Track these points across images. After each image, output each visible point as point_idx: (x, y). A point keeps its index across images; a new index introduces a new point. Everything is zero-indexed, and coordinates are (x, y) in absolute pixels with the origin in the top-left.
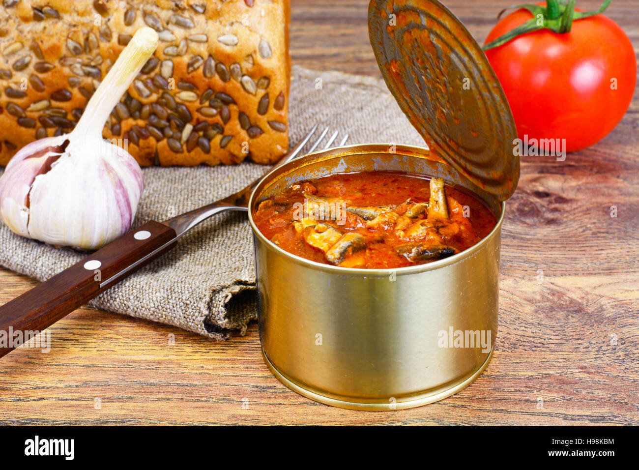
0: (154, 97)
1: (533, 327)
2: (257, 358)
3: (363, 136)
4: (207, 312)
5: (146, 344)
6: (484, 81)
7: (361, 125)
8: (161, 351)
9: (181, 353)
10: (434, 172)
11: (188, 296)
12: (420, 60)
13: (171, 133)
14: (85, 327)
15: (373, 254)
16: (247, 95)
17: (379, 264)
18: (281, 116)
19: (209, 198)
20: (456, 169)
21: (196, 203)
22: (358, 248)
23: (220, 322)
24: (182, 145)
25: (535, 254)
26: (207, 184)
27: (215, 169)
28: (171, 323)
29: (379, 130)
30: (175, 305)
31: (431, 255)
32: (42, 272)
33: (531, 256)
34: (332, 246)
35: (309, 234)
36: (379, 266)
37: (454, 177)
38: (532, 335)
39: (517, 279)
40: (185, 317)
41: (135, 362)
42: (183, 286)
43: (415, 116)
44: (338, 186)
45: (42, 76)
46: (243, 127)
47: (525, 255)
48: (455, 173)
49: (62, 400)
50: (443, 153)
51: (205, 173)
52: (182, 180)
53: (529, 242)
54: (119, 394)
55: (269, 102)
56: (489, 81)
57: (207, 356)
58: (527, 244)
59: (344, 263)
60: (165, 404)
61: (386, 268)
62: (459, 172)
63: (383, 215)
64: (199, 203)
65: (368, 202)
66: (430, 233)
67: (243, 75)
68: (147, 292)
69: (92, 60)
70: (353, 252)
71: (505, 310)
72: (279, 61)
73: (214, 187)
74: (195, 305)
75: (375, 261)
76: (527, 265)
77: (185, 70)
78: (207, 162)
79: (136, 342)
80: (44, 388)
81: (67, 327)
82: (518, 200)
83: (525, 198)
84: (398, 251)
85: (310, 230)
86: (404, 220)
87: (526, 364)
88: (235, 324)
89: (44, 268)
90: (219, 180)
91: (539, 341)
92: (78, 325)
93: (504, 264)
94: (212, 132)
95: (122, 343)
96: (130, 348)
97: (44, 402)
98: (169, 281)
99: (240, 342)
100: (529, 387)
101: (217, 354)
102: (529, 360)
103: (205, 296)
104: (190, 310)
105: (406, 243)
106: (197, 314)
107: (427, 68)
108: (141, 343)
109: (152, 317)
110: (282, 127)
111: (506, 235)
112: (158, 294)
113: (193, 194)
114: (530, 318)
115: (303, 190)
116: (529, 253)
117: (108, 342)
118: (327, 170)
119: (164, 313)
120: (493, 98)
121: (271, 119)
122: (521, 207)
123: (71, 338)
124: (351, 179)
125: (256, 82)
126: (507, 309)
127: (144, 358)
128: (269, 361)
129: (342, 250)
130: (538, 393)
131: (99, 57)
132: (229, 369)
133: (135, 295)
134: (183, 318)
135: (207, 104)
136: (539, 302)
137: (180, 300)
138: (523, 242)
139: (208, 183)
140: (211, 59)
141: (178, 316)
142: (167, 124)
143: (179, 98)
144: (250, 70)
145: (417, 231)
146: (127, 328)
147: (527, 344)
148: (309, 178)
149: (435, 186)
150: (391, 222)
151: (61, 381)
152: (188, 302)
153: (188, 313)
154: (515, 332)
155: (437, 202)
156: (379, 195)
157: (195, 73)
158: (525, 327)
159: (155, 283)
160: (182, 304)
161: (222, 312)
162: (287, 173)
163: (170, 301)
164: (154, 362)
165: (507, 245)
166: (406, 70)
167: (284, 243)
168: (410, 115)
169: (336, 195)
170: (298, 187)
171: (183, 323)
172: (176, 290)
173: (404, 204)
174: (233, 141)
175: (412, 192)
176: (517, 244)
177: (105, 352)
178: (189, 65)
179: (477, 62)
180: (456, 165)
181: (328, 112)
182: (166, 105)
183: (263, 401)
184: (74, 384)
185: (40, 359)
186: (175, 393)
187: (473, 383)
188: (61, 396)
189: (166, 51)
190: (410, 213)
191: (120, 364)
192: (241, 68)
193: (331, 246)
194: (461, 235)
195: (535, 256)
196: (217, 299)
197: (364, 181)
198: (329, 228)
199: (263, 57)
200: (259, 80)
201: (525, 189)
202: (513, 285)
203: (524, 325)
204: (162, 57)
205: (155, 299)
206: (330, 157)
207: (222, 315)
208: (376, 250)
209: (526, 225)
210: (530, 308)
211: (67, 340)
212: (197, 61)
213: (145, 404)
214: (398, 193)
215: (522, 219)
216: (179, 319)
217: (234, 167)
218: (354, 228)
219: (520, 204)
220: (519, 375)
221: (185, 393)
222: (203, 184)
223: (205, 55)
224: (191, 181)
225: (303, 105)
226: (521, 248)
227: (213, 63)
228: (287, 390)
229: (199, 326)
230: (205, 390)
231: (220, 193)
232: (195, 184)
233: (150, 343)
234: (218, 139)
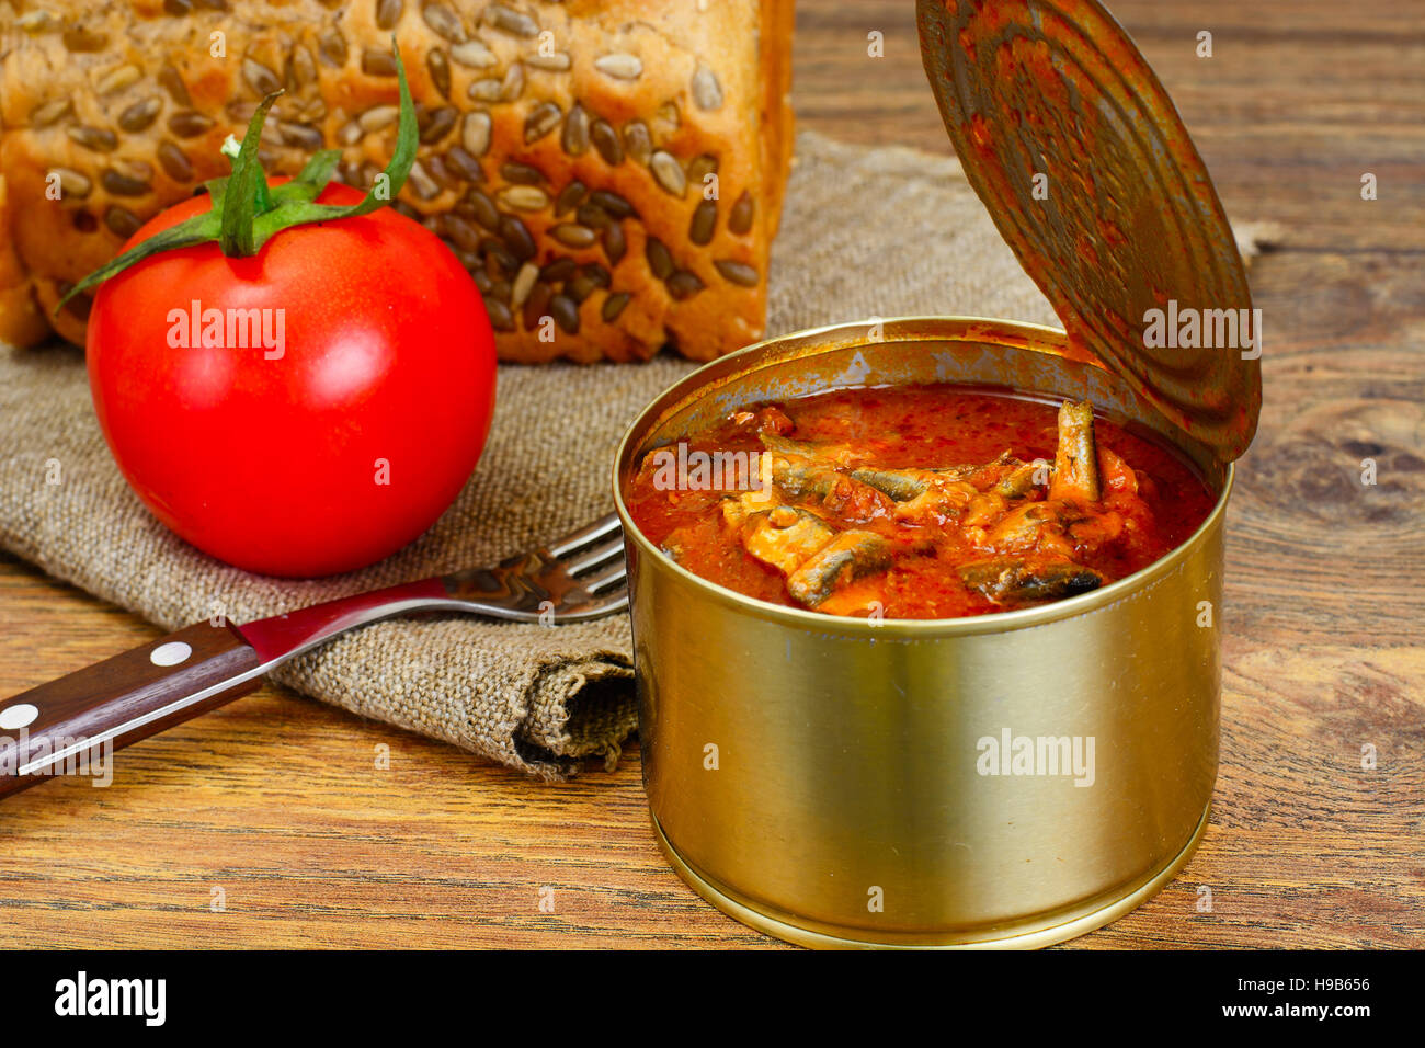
0: (449, 199)
1: (1310, 769)
2: (638, 825)
3: (948, 300)
4: (523, 713)
5: (380, 783)
6: (1175, 167)
7: (947, 275)
8: (413, 801)
9: (459, 807)
10: (1079, 389)
11: (482, 672)
12: (1032, 116)
13: (487, 284)
14: (243, 737)
15: (904, 582)
16: (663, 197)
17: (917, 607)
18: (744, 249)
19: (568, 436)
20: (1127, 382)
21: (536, 450)
22: (866, 570)
23: (551, 742)
24: (513, 314)
25: (1333, 592)
26: (566, 406)
27: (591, 371)
28: (439, 734)
29: (988, 285)
30: (450, 692)
31: (1044, 589)
32: (154, 601)
33: (1321, 595)
34: (806, 561)
35: (754, 530)
36: (915, 614)
37: (1124, 401)
38: (1305, 787)
39: (1282, 651)
40: (470, 722)
41: (347, 823)
42: (475, 651)
43: (1032, 251)
44: (847, 417)
45: (186, 144)
46: (656, 273)
47: (1309, 595)
48: (1126, 392)
49: (165, 909)
50: (1097, 343)
51: (565, 380)
52: (509, 394)
53: (1322, 563)
54: (300, 900)
55: (716, 217)
56: (1185, 166)
57: (518, 817)
58: (1315, 568)
59: (830, 604)
60: (405, 928)
61: (932, 618)
62: (1135, 391)
63: (937, 490)
64: (541, 449)
65: (912, 458)
66: (1048, 535)
67: (655, 151)
68: (391, 658)
69: (302, 110)
70: (855, 576)
71: (1247, 726)
72: (740, 117)
73: (581, 411)
74: (497, 694)
75: (907, 600)
76: (1310, 618)
77: (517, 136)
78: (571, 356)
79: (358, 776)
80: (127, 878)
81: (200, 736)
82: (1305, 462)
83: (1322, 457)
84: (966, 578)
85: (757, 522)
86: (988, 501)
87: (1284, 860)
88: (591, 745)
89: (159, 590)
90: (596, 395)
91: (1319, 805)
92: (228, 732)
93: (1256, 614)
94: (585, 284)
95: (323, 777)
96: (341, 790)
97: (123, 913)
98: (446, 639)
99: (601, 785)
100: (1285, 917)
101: (544, 812)
102: (1292, 850)
103: (522, 674)
104: (485, 705)
105: (987, 557)
106: (498, 715)
107: (1049, 136)
108: (369, 780)
109: (396, 718)
110: (747, 273)
111: (1268, 544)
112: (415, 665)
113: (531, 427)
114: (1306, 746)
115: (761, 424)
116: (1319, 590)
117: (290, 775)
118: (822, 377)
119: (424, 709)
120: (1196, 209)
121: (722, 254)
122: (1312, 478)
123: (206, 763)
124: (881, 401)
125: (686, 165)
126: (1251, 724)
127: (370, 815)
128: (664, 833)
129: (827, 571)
130: (1305, 932)
131: (318, 103)
132: (566, 848)
133: (363, 661)
134: (466, 723)
135: (571, 216)
136: (1332, 708)
137: (464, 681)
138: (1304, 562)
139: (569, 402)
140: (579, 110)
141: (456, 719)
142: (479, 262)
143: (506, 201)
144: (671, 138)
145: (1015, 531)
146: (340, 743)
147: (1291, 810)
148: (776, 396)
149: (1072, 422)
150: (955, 507)
151: (169, 864)
152: (481, 687)
153: (478, 712)
154: (1264, 780)
155: (1073, 460)
156: (943, 442)
157: (540, 145)
158: (1291, 769)
159: (413, 639)
160: (466, 690)
161: (558, 716)
162: (720, 383)
163: (442, 683)
164: (393, 825)
165: (1267, 569)
166: (1005, 139)
167: (694, 551)
168: (1022, 250)
169: (839, 439)
170: (748, 416)
171: (465, 735)
172: (457, 660)
173: (995, 465)
174: (632, 305)
175: (1023, 434)
176: (1292, 567)
177: (281, 799)
178: (530, 124)
179: (1158, 120)
180: (1126, 372)
181: (872, 241)
182: (476, 218)
183: (638, 929)
184: (200, 872)
185: (129, 811)
186: (432, 902)
187: (1149, 902)
188: (164, 900)
189: (473, 91)
190: (1007, 487)
191: (312, 829)
192: (650, 134)
193: (804, 559)
194: (1127, 541)
195: (1334, 597)
196: (550, 686)
197: (912, 407)
198: (802, 518)
199: (701, 107)
200: (693, 162)
201: (1326, 436)
202: (1272, 665)
203: (1288, 763)
204: (466, 104)
205: (406, 675)
206: (829, 347)
207: (557, 724)
208: (913, 572)
209: (1317, 522)
210: (1307, 722)
211: (197, 767)
212: (547, 114)
213: (357, 927)
214: (989, 436)
215: (1312, 506)
216: (457, 725)
217: (636, 368)
218: (865, 518)
219: (1310, 471)
220: (1262, 888)
221: (456, 902)
222: (557, 402)
223: (567, 100)
224: (529, 398)
225: (815, 226)
226: (1298, 577)
227: (584, 120)
228: (700, 903)
229: (503, 744)
230: (504, 897)
231: (594, 424)
232: (538, 405)
233: (390, 781)
234: (597, 299)
